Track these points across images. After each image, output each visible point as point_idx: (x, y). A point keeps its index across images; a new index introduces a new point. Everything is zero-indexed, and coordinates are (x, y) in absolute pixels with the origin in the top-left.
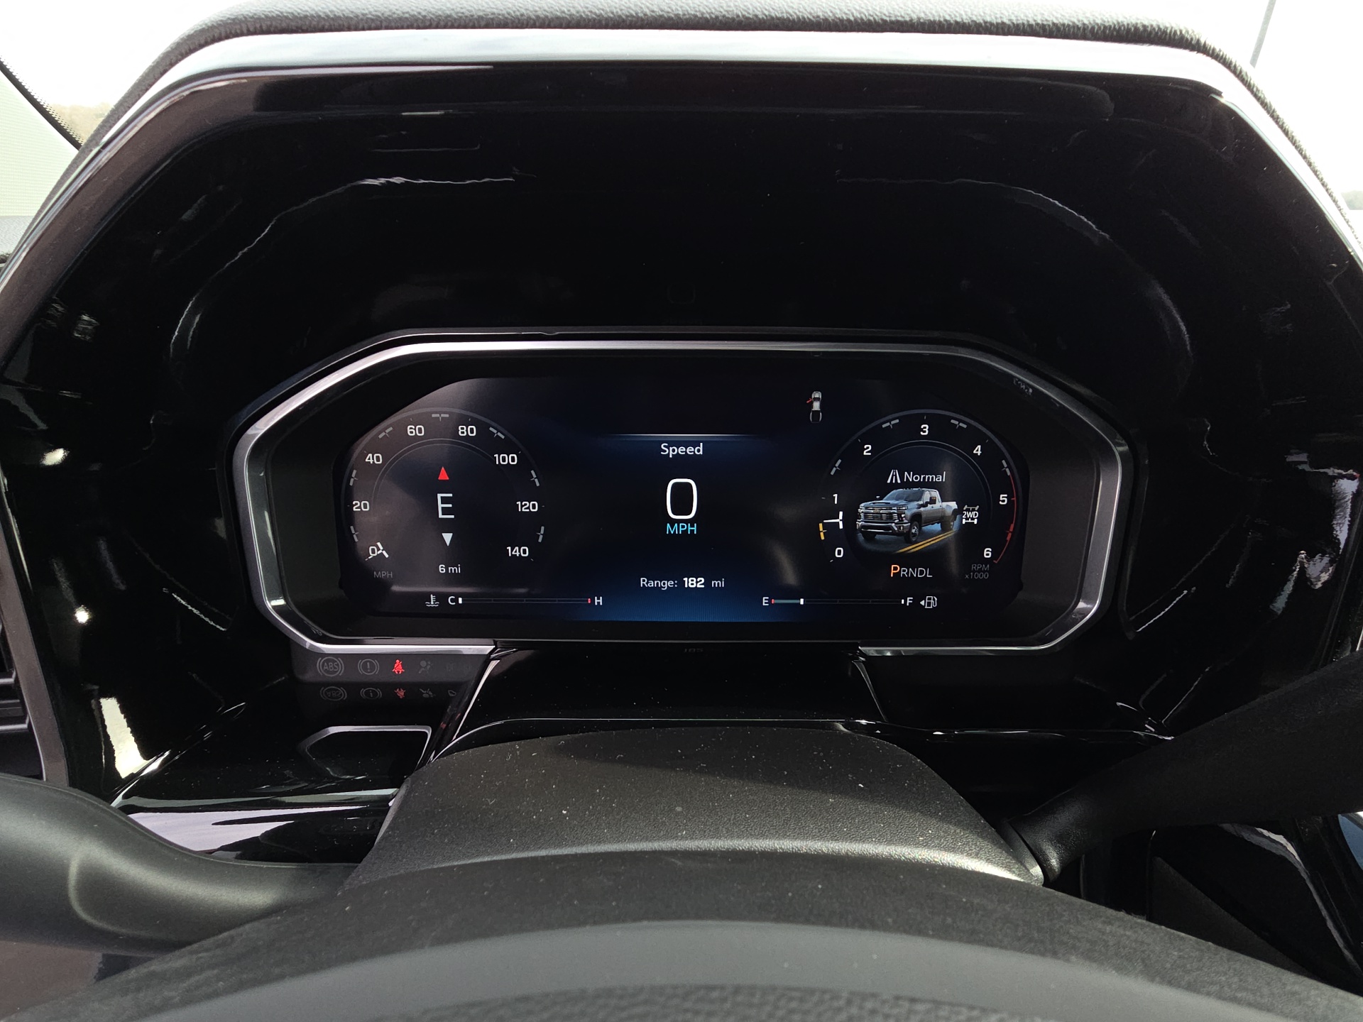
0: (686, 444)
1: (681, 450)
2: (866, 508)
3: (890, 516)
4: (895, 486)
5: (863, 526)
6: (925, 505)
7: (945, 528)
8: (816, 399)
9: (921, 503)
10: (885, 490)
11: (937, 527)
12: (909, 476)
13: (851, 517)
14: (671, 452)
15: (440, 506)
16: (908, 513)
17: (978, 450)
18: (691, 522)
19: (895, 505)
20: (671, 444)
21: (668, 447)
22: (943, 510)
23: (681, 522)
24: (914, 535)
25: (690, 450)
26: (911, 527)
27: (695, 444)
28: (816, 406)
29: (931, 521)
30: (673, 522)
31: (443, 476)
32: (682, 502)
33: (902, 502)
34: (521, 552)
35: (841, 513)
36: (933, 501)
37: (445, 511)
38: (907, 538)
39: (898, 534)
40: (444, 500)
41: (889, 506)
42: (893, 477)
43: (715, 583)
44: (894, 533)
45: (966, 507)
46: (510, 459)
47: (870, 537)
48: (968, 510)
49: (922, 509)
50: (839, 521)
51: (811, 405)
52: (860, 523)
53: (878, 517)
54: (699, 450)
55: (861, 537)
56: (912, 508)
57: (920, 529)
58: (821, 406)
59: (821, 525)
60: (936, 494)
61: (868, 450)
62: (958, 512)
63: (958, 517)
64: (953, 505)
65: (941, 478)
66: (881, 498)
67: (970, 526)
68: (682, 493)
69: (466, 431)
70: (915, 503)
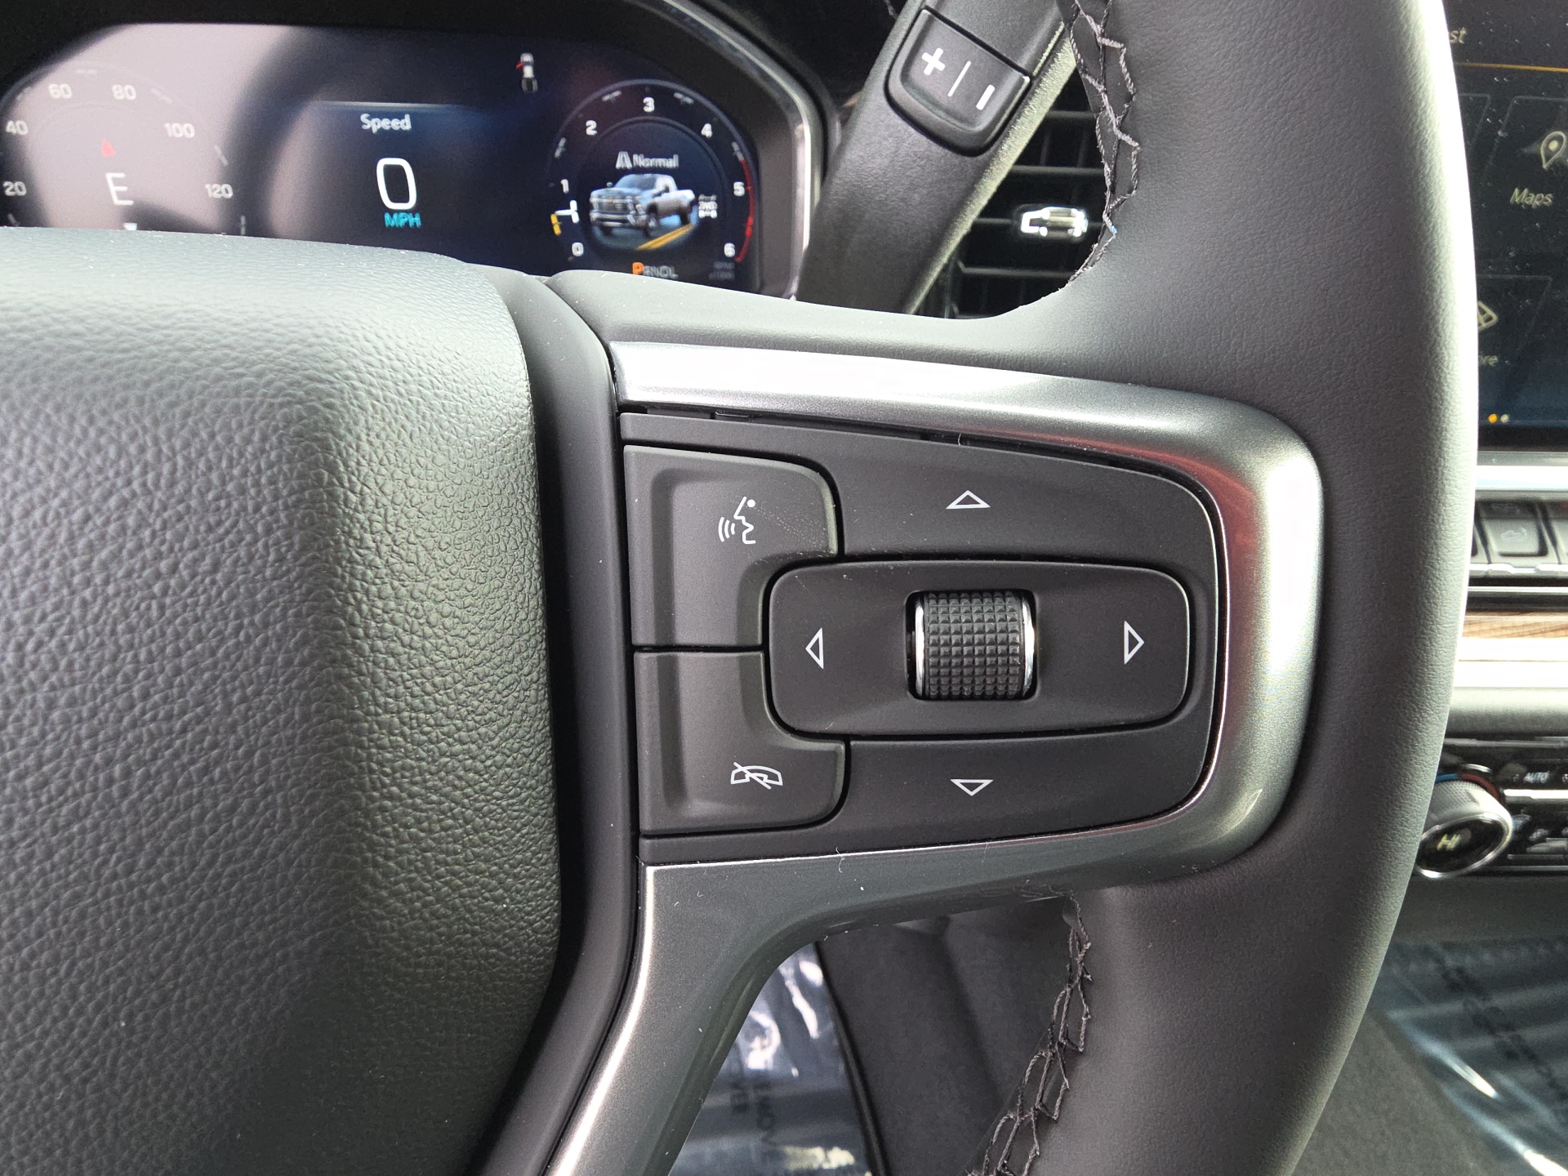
0: (391, 115)
1: (385, 124)
2: (600, 197)
3: (625, 209)
4: (625, 172)
5: (598, 218)
6: (659, 195)
7: (685, 221)
8: (527, 63)
9: (655, 191)
10: (616, 175)
11: (675, 219)
12: (641, 161)
13: (585, 208)
14: (374, 125)
15: (113, 189)
16: (644, 204)
17: (707, 130)
18: (413, 211)
19: (627, 194)
20: (373, 114)
21: (369, 120)
22: (678, 201)
23: (399, 210)
24: (652, 229)
25: (396, 124)
26: (648, 220)
27: (400, 116)
28: (528, 72)
29: (668, 213)
30: (392, 212)
31: (109, 151)
32: (399, 194)
33: (636, 191)
35: (573, 204)
36: (667, 190)
37: (122, 196)
38: (646, 232)
39: (636, 228)
40: (117, 182)
41: (623, 196)
42: (623, 161)
44: (631, 227)
45: (701, 196)
46: (187, 131)
47: (607, 231)
48: (705, 201)
49: (658, 199)
50: (572, 212)
51: (521, 72)
52: (594, 215)
53: (612, 208)
54: (405, 124)
55: (598, 232)
56: (646, 198)
57: (657, 221)
58: (535, 71)
59: (554, 218)
60: (668, 181)
61: (591, 128)
62: (695, 203)
63: (694, 208)
64: (688, 195)
65: (672, 163)
66: (613, 186)
67: (708, 218)
68: (395, 178)
69: (124, 92)
70: (649, 192)
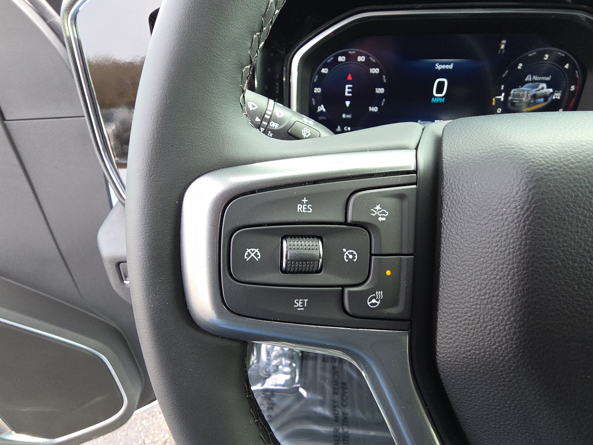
0: (446, 64)
1: (443, 67)
2: (514, 91)
3: (523, 96)
4: (528, 82)
5: (512, 100)
6: (539, 90)
7: (546, 100)
8: (503, 44)
9: (537, 89)
10: (523, 83)
11: (542, 100)
12: (536, 78)
13: (506, 97)
14: (439, 67)
15: (347, 90)
16: (531, 94)
17: (567, 66)
18: (442, 97)
19: (526, 90)
20: (440, 64)
21: (438, 65)
22: (546, 93)
23: (438, 96)
25: (447, 67)
26: (531, 100)
27: (449, 64)
28: (503, 47)
29: (540, 97)
30: (435, 97)
31: (350, 78)
32: (440, 91)
33: (529, 89)
34: (374, 109)
36: (543, 88)
37: (349, 92)
38: (528, 105)
40: (349, 88)
41: (524, 91)
42: (529, 78)
44: (523, 102)
45: (556, 91)
46: (376, 71)
47: (513, 104)
48: (557, 93)
49: (537, 92)
50: (502, 97)
51: (500, 46)
52: (510, 98)
53: (518, 96)
54: (451, 67)
55: (509, 104)
56: (533, 91)
57: (534, 100)
58: (505, 47)
59: (494, 99)
60: (544, 85)
61: (520, 66)
62: (552, 94)
63: (552, 95)
64: (551, 90)
65: (548, 79)
66: (521, 87)
67: (556, 99)
68: (441, 84)
69: (361, 59)
70: (535, 90)
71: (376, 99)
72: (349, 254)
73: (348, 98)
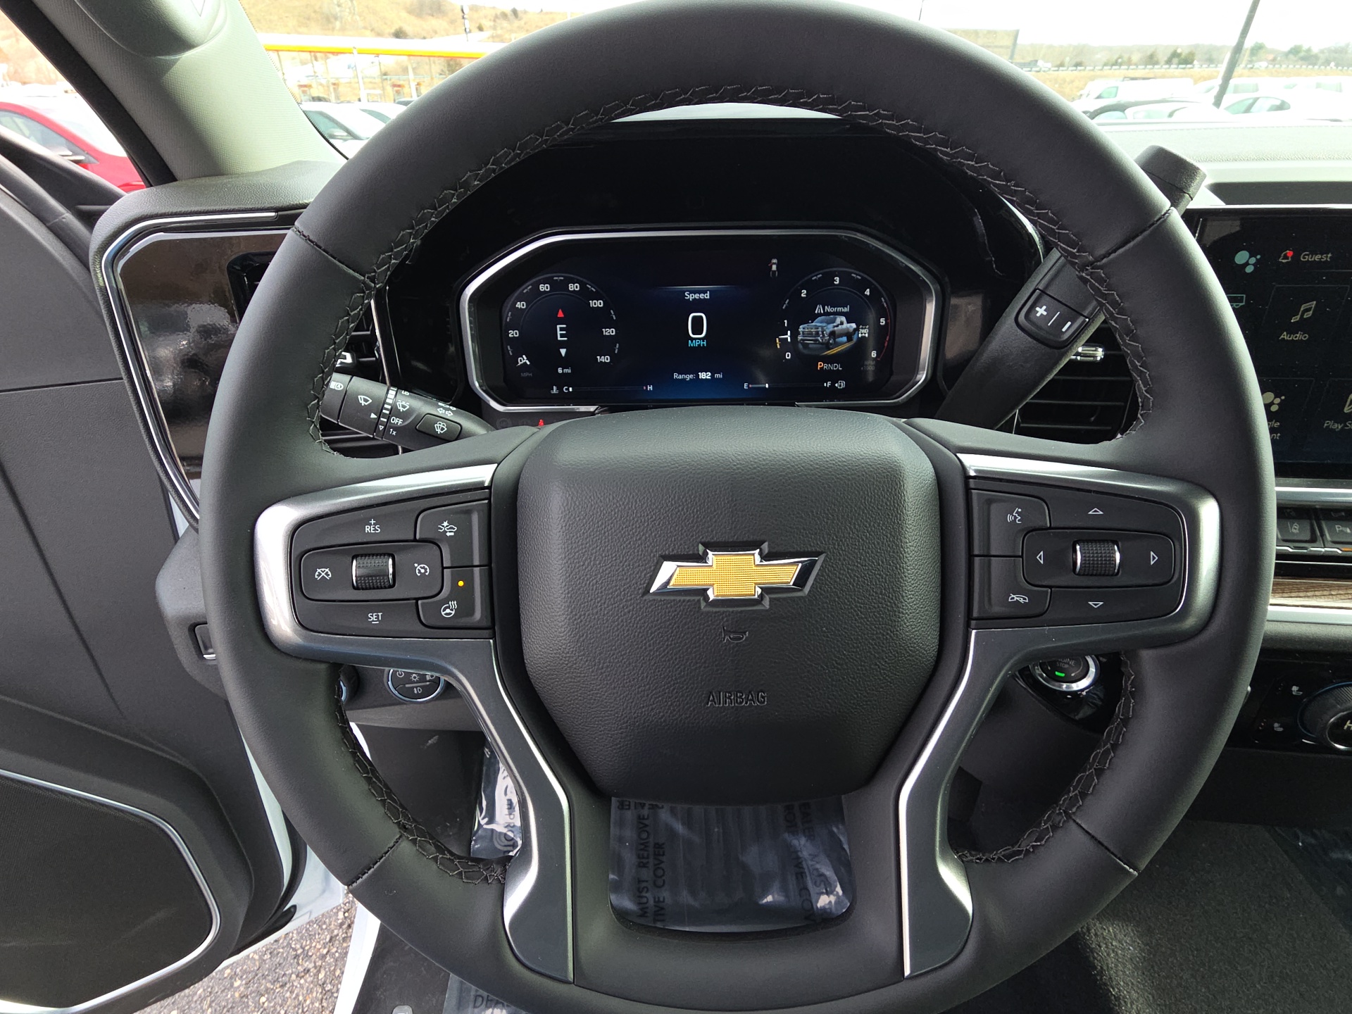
0: (700, 292)
1: (697, 296)
2: (804, 328)
3: (817, 334)
4: (820, 315)
5: (801, 340)
6: (837, 326)
7: (850, 339)
8: (774, 264)
9: (835, 324)
10: (814, 317)
11: (844, 339)
12: (828, 309)
13: (794, 336)
14: (691, 297)
15: (559, 332)
16: (828, 331)
17: (867, 292)
18: (703, 339)
19: (819, 326)
20: (691, 292)
21: (689, 294)
22: (848, 329)
23: (697, 339)
24: (831, 344)
25: (702, 296)
26: (829, 340)
27: (705, 292)
28: (774, 268)
29: (841, 335)
30: (692, 339)
31: (561, 314)
32: (697, 329)
33: (824, 325)
34: (606, 359)
35: (789, 332)
36: (842, 323)
37: (562, 336)
38: (827, 346)
39: (822, 344)
40: (562, 329)
41: (817, 327)
42: (819, 309)
43: (717, 376)
44: (820, 343)
45: (861, 327)
46: (599, 304)
47: (806, 346)
48: (862, 328)
49: (836, 328)
50: (788, 337)
51: (771, 267)
52: (800, 338)
53: (810, 334)
54: (707, 296)
55: (800, 346)
56: (830, 328)
57: (834, 340)
58: (777, 268)
59: (777, 339)
60: (843, 319)
61: (804, 293)
62: (857, 330)
63: (857, 333)
64: (854, 325)
65: (846, 310)
66: (812, 322)
67: (863, 338)
68: (697, 322)
69: (573, 287)
70: (832, 325)
71: (605, 346)
72: (421, 569)
73: (562, 344)
